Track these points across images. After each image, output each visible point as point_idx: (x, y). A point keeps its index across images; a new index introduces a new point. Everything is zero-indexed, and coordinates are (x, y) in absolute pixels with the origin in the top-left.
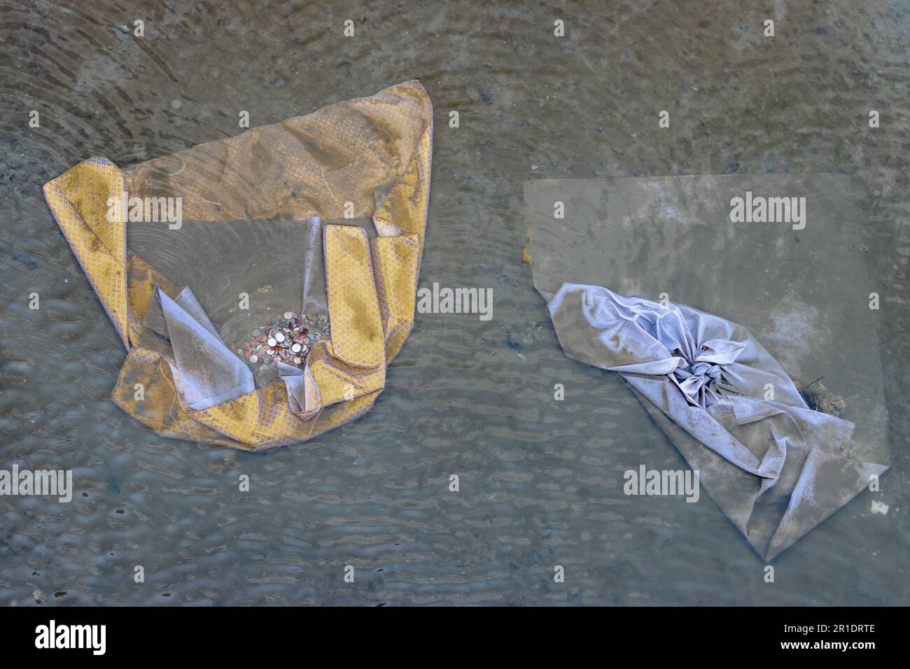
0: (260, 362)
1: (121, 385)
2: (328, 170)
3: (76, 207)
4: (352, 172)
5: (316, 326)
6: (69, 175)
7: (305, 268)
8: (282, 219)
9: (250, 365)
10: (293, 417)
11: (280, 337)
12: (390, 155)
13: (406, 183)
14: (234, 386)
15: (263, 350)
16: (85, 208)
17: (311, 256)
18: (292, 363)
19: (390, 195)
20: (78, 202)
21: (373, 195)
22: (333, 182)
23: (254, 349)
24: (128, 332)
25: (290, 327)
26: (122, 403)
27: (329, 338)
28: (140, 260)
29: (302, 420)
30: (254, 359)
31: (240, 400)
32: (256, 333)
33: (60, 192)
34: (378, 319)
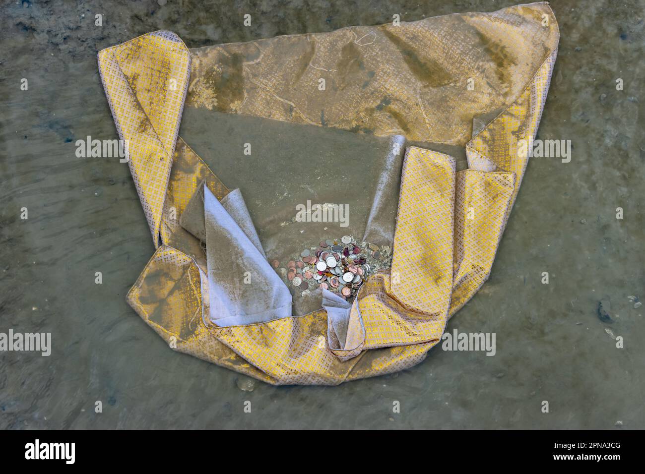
0: (305, 285)
1: (141, 285)
2: (425, 87)
3: (131, 82)
4: (452, 93)
5: (376, 256)
6: (130, 46)
7: (376, 190)
8: (362, 133)
9: (292, 290)
10: (329, 354)
11: (332, 262)
12: (501, 81)
13: (512, 115)
14: (268, 307)
15: (309, 273)
16: (141, 84)
17: (385, 178)
18: (339, 293)
19: (491, 126)
20: (134, 76)
21: (471, 122)
22: (428, 101)
23: (299, 271)
24: (160, 228)
25: (346, 253)
26: (138, 305)
27: (389, 272)
28: (191, 150)
29: (339, 360)
30: (298, 281)
31: (271, 325)
32: (305, 253)
33: (117, 62)
34: (450, 259)
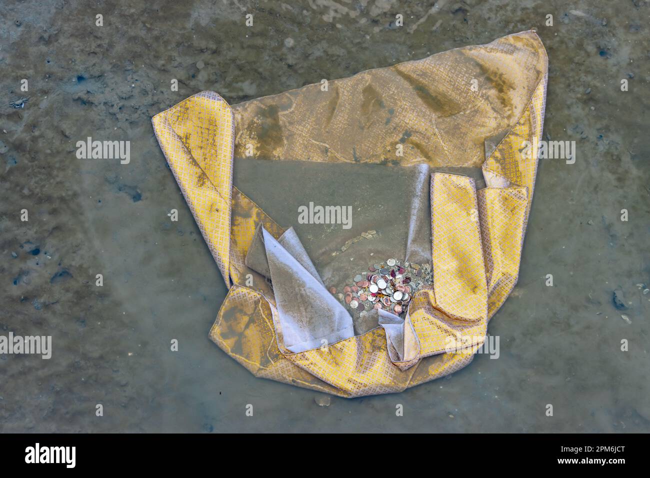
0: (361, 307)
1: (220, 322)
2: (439, 117)
3: (184, 141)
4: (463, 120)
5: (419, 274)
6: (178, 108)
7: (411, 215)
8: (390, 164)
9: (350, 310)
10: (391, 366)
11: (382, 284)
12: (503, 105)
13: (517, 135)
14: (333, 330)
15: (364, 296)
16: (193, 142)
17: (417, 204)
18: (393, 311)
19: (501, 147)
20: (187, 136)
21: (484, 144)
22: (443, 130)
23: (355, 294)
24: (229, 270)
25: (393, 274)
26: (221, 341)
27: (432, 287)
28: (245, 197)
29: (400, 370)
30: (355, 304)
31: (339, 346)
32: (358, 278)
33: (169, 124)
34: (482, 271)
